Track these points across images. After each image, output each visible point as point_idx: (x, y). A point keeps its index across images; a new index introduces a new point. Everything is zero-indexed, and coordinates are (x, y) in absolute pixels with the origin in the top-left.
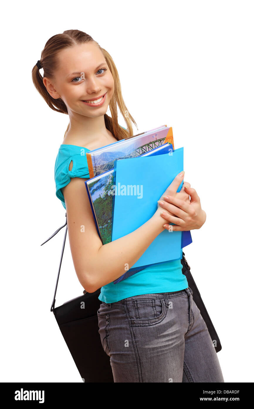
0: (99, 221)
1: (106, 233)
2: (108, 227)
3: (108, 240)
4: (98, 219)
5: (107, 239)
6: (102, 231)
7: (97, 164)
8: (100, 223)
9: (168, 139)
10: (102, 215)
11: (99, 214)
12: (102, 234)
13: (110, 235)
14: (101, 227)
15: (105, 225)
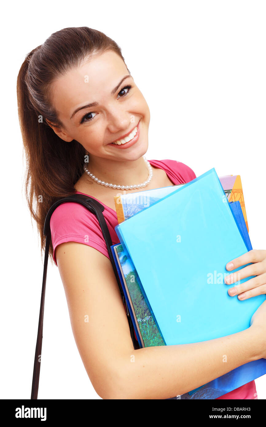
0: (136, 309)
1: (148, 330)
2: (151, 321)
3: (153, 343)
4: (135, 306)
5: (151, 341)
6: (142, 328)
7: (130, 212)
8: (138, 313)
9: (235, 192)
10: (140, 300)
11: (135, 298)
12: (142, 333)
13: (156, 336)
14: (139, 320)
15: (147, 318)
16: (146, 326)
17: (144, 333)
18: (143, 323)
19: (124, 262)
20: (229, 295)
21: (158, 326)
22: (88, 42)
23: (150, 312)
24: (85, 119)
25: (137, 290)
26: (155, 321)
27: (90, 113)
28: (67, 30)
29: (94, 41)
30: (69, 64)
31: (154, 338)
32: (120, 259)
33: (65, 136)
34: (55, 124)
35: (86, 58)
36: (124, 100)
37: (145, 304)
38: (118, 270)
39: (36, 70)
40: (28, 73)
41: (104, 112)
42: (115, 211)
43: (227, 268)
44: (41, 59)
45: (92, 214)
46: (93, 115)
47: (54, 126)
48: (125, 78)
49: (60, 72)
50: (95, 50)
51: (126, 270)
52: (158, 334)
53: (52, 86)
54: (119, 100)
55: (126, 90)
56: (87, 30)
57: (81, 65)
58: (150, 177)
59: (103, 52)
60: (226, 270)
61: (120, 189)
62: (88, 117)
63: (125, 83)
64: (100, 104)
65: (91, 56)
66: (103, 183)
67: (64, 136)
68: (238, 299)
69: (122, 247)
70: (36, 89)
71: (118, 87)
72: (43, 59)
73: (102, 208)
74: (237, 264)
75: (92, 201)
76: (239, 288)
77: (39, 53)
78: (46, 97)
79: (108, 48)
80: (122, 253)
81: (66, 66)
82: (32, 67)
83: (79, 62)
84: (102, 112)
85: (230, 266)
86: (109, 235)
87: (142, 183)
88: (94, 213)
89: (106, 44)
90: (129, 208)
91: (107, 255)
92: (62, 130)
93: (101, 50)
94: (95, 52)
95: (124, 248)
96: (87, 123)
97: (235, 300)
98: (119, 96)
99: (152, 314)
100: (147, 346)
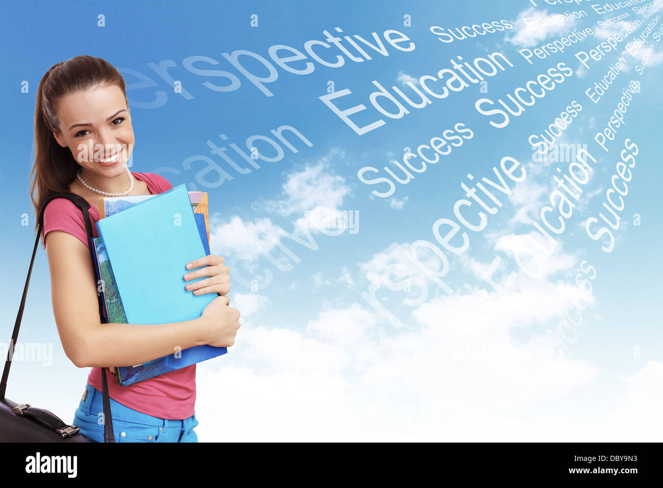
0: (106, 292)
1: (114, 310)
2: (118, 303)
6: (110, 307)
7: (110, 212)
8: (107, 295)
9: (202, 206)
10: (111, 284)
13: (121, 315)
14: (108, 301)
15: (114, 300)
16: (113, 307)
17: (111, 312)
18: (111, 303)
19: (100, 252)
20: (186, 290)
21: (123, 308)
22: (100, 73)
23: (117, 295)
24: (80, 134)
25: (109, 276)
26: (121, 303)
27: (85, 131)
28: (86, 57)
29: (105, 74)
30: (79, 86)
31: (118, 317)
32: (97, 249)
33: (62, 142)
34: (55, 130)
35: (94, 86)
36: (116, 128)
37: (114, 289)
38: (95, 258)
39: (53, 83)
40: (46, 82)
41: (97, 133)
42: (99, 210)
43: (187, 267)
44: (59, 76)
45: (79, 210)
46: (87, 133)
47: (55, 131)
48: (121, 111)
49: (70, 90)
50: (103, 82)
51: (101, 259)
52: (122, 314)
53: (61, 100)
54: (112, 127)
55: (119, 121)
56: (103, 63)
57: (89, 90)
58: (131, 188)
59: (110, 85)
60: (186, 269)
61: (104, 195)
62: (82, 133)
63: (120, 115)
64: (95, 125)
65: (98, 86)
66: (91, 188)
67: (60, 142)
68: (193, 294)
69: (100, 240)
70: (48, 98)
71: (113, 117)
72: (61, 76)
73: (88, 206)
74: (196, 265)
75: (81, 199)
76: (194, 285)
77: (59, 69)
78: (54, 107)
79: (115, 82)
80: (99, 244)
81: (76, 87)
82: (51, 79)
83: (88, 87)
84: (95, 132)
85: (189, 266)
86: (91, 229)
87: (124, 192)
88: (81, 209)
89: (114, 79)
90: (110, 208)
91: (87, 245)
92: (60, 136)
93: (108, 83)
94: (102, 83)
95: (101, 241)
96: (80, 138)
97: (190, 294)
98: (112, 124)
99: (118, 297)
100: (112, 322)
